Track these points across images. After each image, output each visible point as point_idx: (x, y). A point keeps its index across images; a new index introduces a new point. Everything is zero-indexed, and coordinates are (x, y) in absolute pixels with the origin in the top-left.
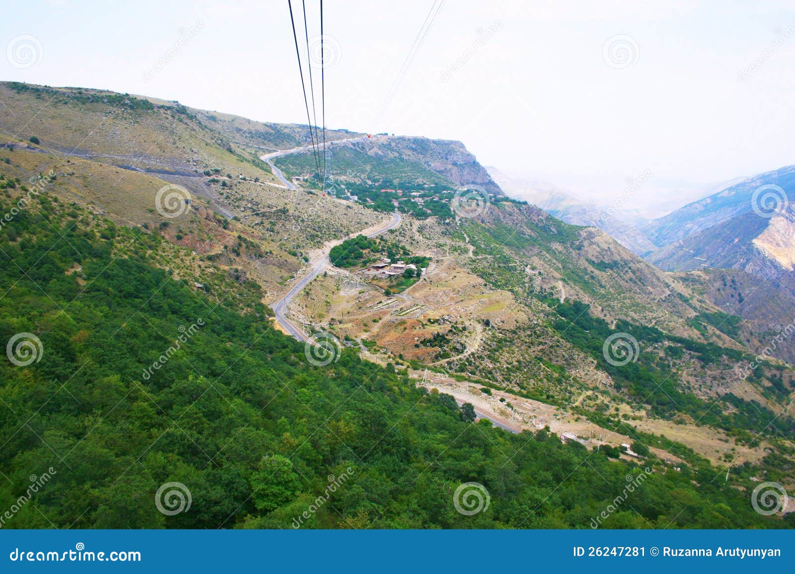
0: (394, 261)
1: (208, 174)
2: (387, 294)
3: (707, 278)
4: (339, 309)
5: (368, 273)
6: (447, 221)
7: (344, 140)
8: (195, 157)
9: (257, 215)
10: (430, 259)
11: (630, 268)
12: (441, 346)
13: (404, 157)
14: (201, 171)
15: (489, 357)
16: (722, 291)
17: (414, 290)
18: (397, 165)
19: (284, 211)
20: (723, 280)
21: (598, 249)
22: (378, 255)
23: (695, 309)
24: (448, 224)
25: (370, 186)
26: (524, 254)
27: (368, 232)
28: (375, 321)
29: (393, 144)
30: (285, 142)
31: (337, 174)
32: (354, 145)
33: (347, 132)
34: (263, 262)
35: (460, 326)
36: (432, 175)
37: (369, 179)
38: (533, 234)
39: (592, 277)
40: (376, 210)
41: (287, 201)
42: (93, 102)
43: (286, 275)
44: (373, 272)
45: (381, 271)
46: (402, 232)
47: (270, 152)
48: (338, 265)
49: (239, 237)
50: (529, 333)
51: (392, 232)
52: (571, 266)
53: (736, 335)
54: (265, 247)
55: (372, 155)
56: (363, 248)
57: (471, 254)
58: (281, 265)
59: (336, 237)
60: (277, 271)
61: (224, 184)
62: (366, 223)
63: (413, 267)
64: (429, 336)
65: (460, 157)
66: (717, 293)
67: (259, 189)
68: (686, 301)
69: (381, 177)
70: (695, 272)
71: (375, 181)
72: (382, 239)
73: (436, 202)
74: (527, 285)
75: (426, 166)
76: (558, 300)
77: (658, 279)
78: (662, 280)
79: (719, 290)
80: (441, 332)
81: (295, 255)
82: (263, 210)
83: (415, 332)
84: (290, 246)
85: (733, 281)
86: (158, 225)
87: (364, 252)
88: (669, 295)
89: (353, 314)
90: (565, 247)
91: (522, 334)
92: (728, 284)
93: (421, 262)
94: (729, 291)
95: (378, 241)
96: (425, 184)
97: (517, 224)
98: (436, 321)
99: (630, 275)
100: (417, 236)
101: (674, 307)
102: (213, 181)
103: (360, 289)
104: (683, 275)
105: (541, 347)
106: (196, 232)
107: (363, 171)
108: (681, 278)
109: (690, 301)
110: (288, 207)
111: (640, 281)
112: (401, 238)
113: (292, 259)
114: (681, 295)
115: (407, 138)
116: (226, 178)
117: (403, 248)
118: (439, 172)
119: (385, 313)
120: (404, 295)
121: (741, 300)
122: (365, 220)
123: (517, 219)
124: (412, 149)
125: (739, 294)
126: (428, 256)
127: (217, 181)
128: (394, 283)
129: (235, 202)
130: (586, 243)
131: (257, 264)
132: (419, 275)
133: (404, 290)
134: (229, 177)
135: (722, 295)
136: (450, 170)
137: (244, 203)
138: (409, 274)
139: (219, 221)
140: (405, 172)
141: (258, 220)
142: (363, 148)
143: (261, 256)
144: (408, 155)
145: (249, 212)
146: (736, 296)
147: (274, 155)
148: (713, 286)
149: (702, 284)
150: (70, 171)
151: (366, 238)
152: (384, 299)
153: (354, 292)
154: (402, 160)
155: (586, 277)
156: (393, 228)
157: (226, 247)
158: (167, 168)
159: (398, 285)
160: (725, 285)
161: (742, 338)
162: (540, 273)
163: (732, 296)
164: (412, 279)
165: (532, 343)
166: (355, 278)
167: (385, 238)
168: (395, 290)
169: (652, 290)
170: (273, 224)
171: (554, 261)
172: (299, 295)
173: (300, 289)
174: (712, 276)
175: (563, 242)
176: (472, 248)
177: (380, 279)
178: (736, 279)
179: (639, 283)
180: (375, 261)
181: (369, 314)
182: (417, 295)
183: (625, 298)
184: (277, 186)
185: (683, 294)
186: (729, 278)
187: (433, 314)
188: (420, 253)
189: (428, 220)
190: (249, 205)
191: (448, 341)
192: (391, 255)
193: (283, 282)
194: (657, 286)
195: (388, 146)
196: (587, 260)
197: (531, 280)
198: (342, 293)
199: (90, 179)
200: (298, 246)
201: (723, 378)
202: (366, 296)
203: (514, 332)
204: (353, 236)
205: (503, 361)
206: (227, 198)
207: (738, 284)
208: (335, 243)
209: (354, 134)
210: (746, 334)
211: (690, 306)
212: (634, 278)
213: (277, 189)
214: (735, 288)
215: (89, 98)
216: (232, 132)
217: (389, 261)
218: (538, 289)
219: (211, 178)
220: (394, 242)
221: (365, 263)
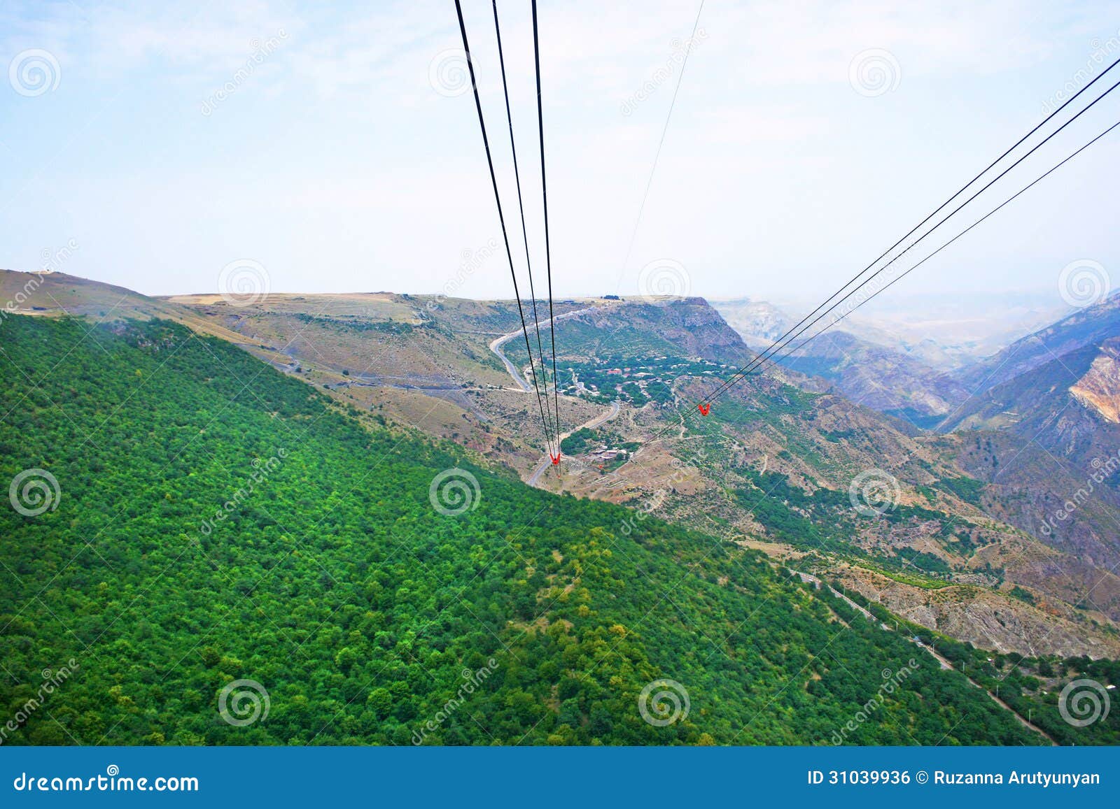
0: (610, 448)
1: (464, 386)
2: (602, 473)
3: (960, 441)
4: (568, 484)
5: (589, 458)
6: (664, 405)
7: (571, 313)
8: (453, 372)
9: (505, 417)
10: (641, 444)
11: (867, 436)
12: (634, 506)
13: (635, 326)
14: (459, 384)
15: (666, 511)
16: (975, 456)
17: (623, 470)
18: (627, 336)
19: (525, 413)
20: (978, 443)
21: (833, 418)
22: (598, 443)
23: (936, 475)
24: (664, 408)
25: (598, 365)
26: (746, 430)
27: (590, 425)
28: (592, 491)
29: (623, 312)
30: (511, 324)
31: (564, 354)
32: (581, 317)
33: (572, 303)
34: (515, 455)
35: (649, 493)
36: (664, 345)
37: (597, 356)
38: (762, 407)
39: (818, 448)
40: (598, 403)
41: (525, 403)
42: (367, 329)
43: (531, 463)
44: (594, 457)
45: (599, 456)
46: (619, 421)
47: (498, 337)
48: (567, 454)
49: (499, 438)
50: (704, 497)
51: (610, 422)
52: (796, 438)
53: (977, 500)
54: (515, 444)
55: (600, 327)
56: (586, 439)
57: (681, 437)
58: (528, 456)
59: (565, 431)
60: (525, 460)
61: (478, 394)
62: (589, 417)
63: (624, 451)
64: (626, 500)
65: (699, 318)
66: (969, 457)
67: (503, 395)
68: (928, 467)
69: (609, 353)
70: (948, 436)
71: (603, 358)
72: (601, 430)
73: (659, 384)
74: (730, 461)
75: (658, 334)
76: (758, 472)
77: (899, 446)
78: (903, 447)
79: (971, 454)
80: (635, 497)
81: (535, 447)
82: (508, 413)
83: (617, 497)
84: (531, 440)
85: (988, 444)
86: (451, 435)
87: (586, 441)
88: (907, 463)
89: (578, 487)
90: (795, 419)
91: (699, 498)
92: (982, 446)
93: (632, 447)
94: (983, 454)
95: (598, 431)
96: (655, 357)
97: (745, 397)
98: (633, 490)
99: (867, 443)
100: (632, 424)
101: (911, 474)
102: (470, 392)
103: (583, 470)
104: (934, 439)
105: (712, 506)
106: (475, 438)
107: (591, 348)
108: (931, 443)
109: (932, 468)
110: (526, 408)
111: (876, 449)
112: (618, 428)
113: (534, 451)
114: (922, 461)
115: (637, 304)
116: (479, 389)
117: (619, 436)
118: (672, 340)
119: (599, 486)
120: (614, 474)
121: (995, 464)
122: (588, 414)
123: (746, 392)
124: (643, 316)
125: (994, 457)
126: (639, 441)
127: (473, 392)
128: (608, 465)
129: (488, 408)
130: (820, 413)
131: (511, 456)
132: (627, 458)
133: (614, 470)
134: (481, 387)
135: (974, 459)
136: (685, 337)
137: (494, 408)
138: (620, 458)
139: (483, 427)
140: (635, 344)
141: (506, 422)
142: (591, 321)
143: (514, 451)
144: (640, 324)
145: (498, 416)
146: (990, 459)
147: (501, 340)
148: (965, 450)
149: (953, 448)
150: (388, 400)
151: (588, 429)
152: (599, 477)
153: (579, 472)
154: (632, 330)
155: (812, 449)
156: (611, 419)
157: (493, 447)
158: (435, 385)
159: (611, 466)
160: (979, 448)
161: (983, 503)
162: (745, 449)
163: (986, 460)
164: (622, 462)
165: (705, 504)
166: (580, 462)
167: (604, 428)
168: (609, 470)
169: (888, 457)
170: (518, 424)
171: (779, 434)
172: (541, 476)
173: (542, 472)
174: (965, 439)
175: (793, 413)
176: (684, 429)
177: (597, 463)
178: (992, 441)
179: (875, 451)
180: (595, 448)
181: (589, 486)
182: (624, 473)
183: (850, 467)
184: (516, 390)
185: (925, 460)
186: (984, 440)
187: (631, 485)
188: (632, 440)
189: (645, 407)
190: (498, 410)
191: (639, 502)
192: (607, 442)
193: (530, 468)
194: (895, 453)
195: (616, 316)
196: (819, 430)
197: (736, 455)
198: (570, 474)
199: (401, 405)
200: (537, 441)
201: (906, 535)
202: (587, 475)
203: (694, 497)
204: (579, 428)
205: (676, 514)
206: (481, 405)
207: (994, 447)
208: (564, 436)
209: (580, 306)
210: (988, 499)
211: (931, 472)
212: (870, 446)
213: (516, 393)
214: (989, 451)
215: (363, 326)
216: (460, 321)
217: (606, 447)
218: (741, 463)
219: (468, 389)
220: (612, 431)
221: (587, 450)
